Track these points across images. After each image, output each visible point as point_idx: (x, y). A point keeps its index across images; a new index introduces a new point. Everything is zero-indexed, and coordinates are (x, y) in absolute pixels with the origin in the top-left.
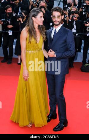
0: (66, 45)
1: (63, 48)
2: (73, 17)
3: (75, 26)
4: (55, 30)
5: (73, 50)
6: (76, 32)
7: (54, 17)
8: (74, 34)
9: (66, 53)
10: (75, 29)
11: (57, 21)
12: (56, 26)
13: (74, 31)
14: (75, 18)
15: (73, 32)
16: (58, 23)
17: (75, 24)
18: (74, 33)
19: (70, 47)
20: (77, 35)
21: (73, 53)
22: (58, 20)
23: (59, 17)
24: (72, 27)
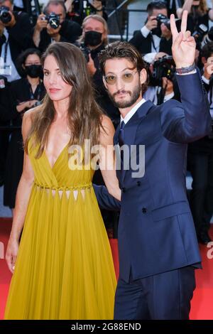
11: (124, 92)
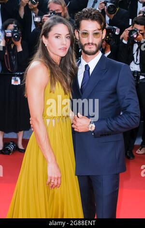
0: (117, 100)
1: (108, 109)
2: (131, 32)
3: (136, 56)
4: (87, 66)
5: (134, 112)
6: (139, 70)
7: (86, 34)
8: (134, 77)
9: (119, 121)
10: (138, 62)
12: (89, 56)
13: (135, 67)
14: (138, 35)
15: (132, 70)
16: (94, 49)
17: (137, 50)
18: (134, 72)
19: (126, 105)
20: (142, 77)
21: (137, 118)
22: (94, 42)
23: (96, 34)
24: (129, 59)
